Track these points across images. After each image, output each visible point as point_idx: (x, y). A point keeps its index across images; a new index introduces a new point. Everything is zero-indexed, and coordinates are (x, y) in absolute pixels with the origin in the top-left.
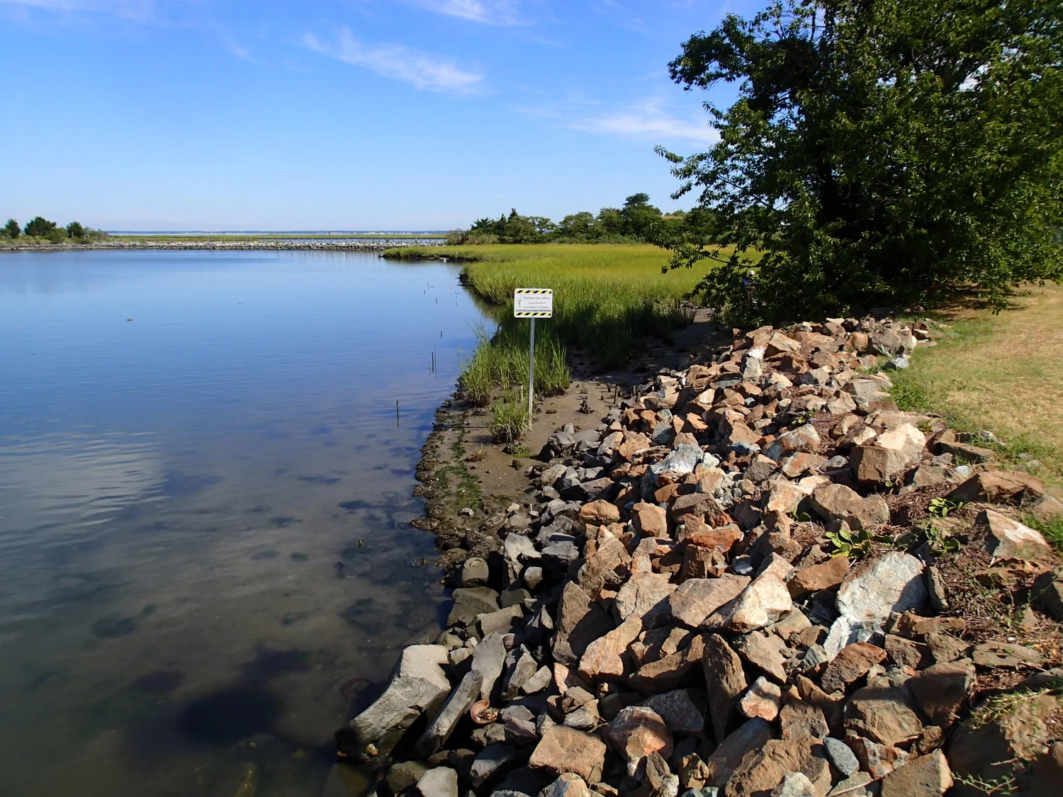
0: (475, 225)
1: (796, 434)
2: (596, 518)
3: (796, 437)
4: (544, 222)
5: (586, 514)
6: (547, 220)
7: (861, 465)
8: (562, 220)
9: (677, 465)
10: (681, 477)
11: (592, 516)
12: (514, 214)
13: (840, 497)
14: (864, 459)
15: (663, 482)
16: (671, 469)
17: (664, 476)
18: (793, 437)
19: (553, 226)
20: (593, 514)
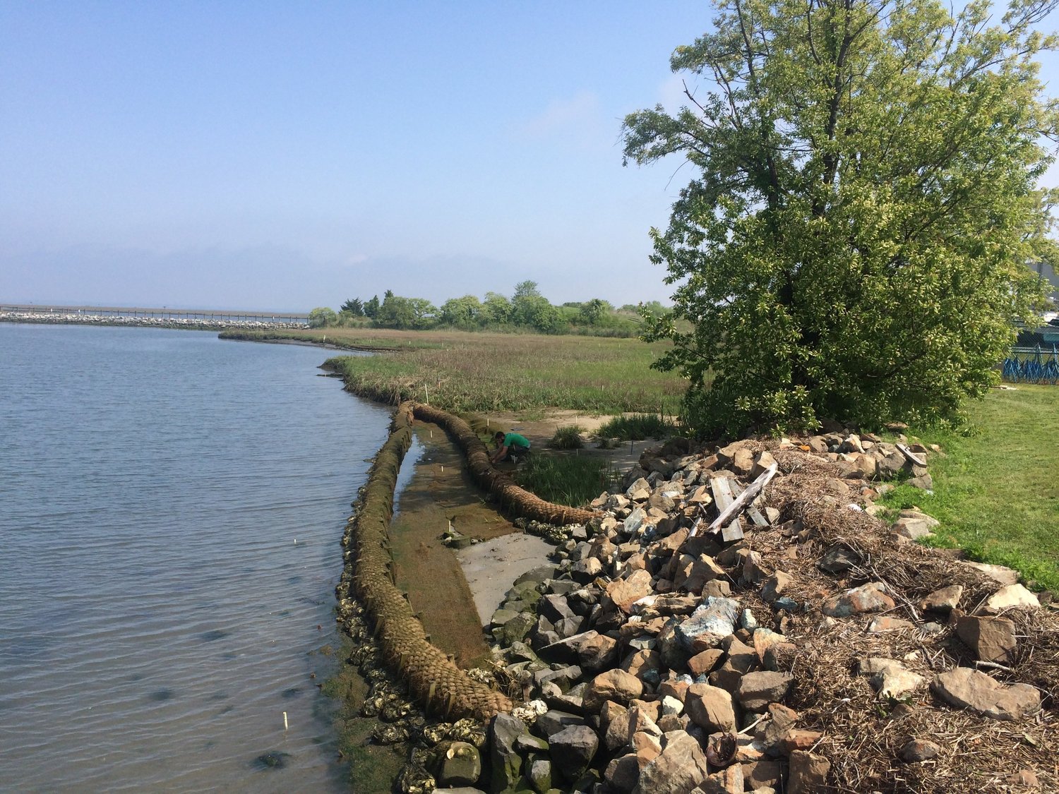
0: (346, 305)
1: (868, 592)
2: (613, 693)
3: (869, 596)
4: (422, 305)
5: (601, 689)
6: (427, 303)
7: (980, 642)
8: (444, 304)
9: (715, 625)
10: (721, 642)
11: (607, 692)
12: (389, 294)
13: (977, 686)
14: (982, 634)
15: (699, 647)
16: (709, 630)
17: (701, 639)
18: (865, 595)
19: (433, 310)
20: (609, 689)
